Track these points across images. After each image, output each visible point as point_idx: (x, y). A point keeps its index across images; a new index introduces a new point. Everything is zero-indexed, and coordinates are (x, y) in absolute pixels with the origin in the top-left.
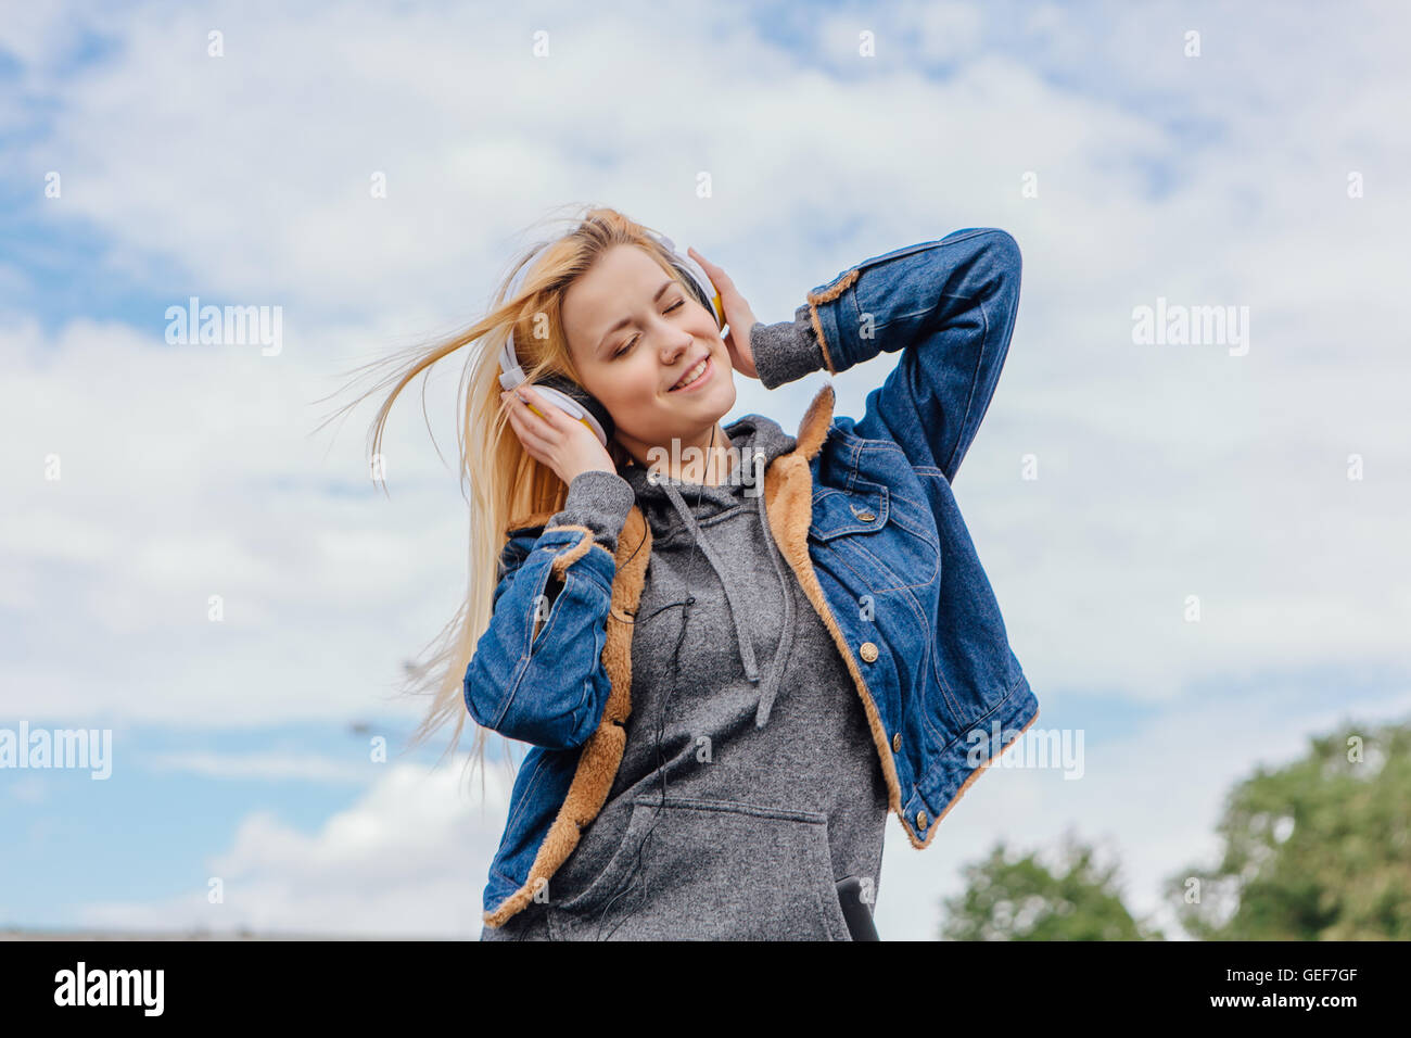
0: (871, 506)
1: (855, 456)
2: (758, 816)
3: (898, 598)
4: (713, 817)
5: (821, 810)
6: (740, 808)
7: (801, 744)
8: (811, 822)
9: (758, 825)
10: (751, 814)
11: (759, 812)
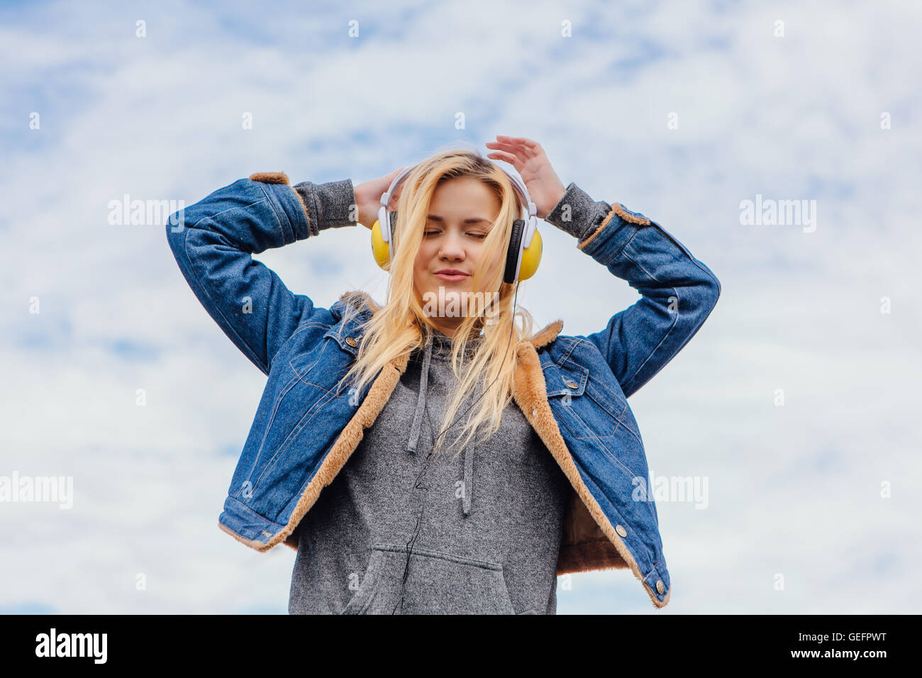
0: (575, 378)
1: (573, 346)
2: (457, 562)
3: (591, 443)
4: (426, 561)
5: (498, 562)
6: (444, 556)
7: (482, 516)
8: (492, 569)
9: (456, 568)
10: (452, 560)
11: (457, 560)
